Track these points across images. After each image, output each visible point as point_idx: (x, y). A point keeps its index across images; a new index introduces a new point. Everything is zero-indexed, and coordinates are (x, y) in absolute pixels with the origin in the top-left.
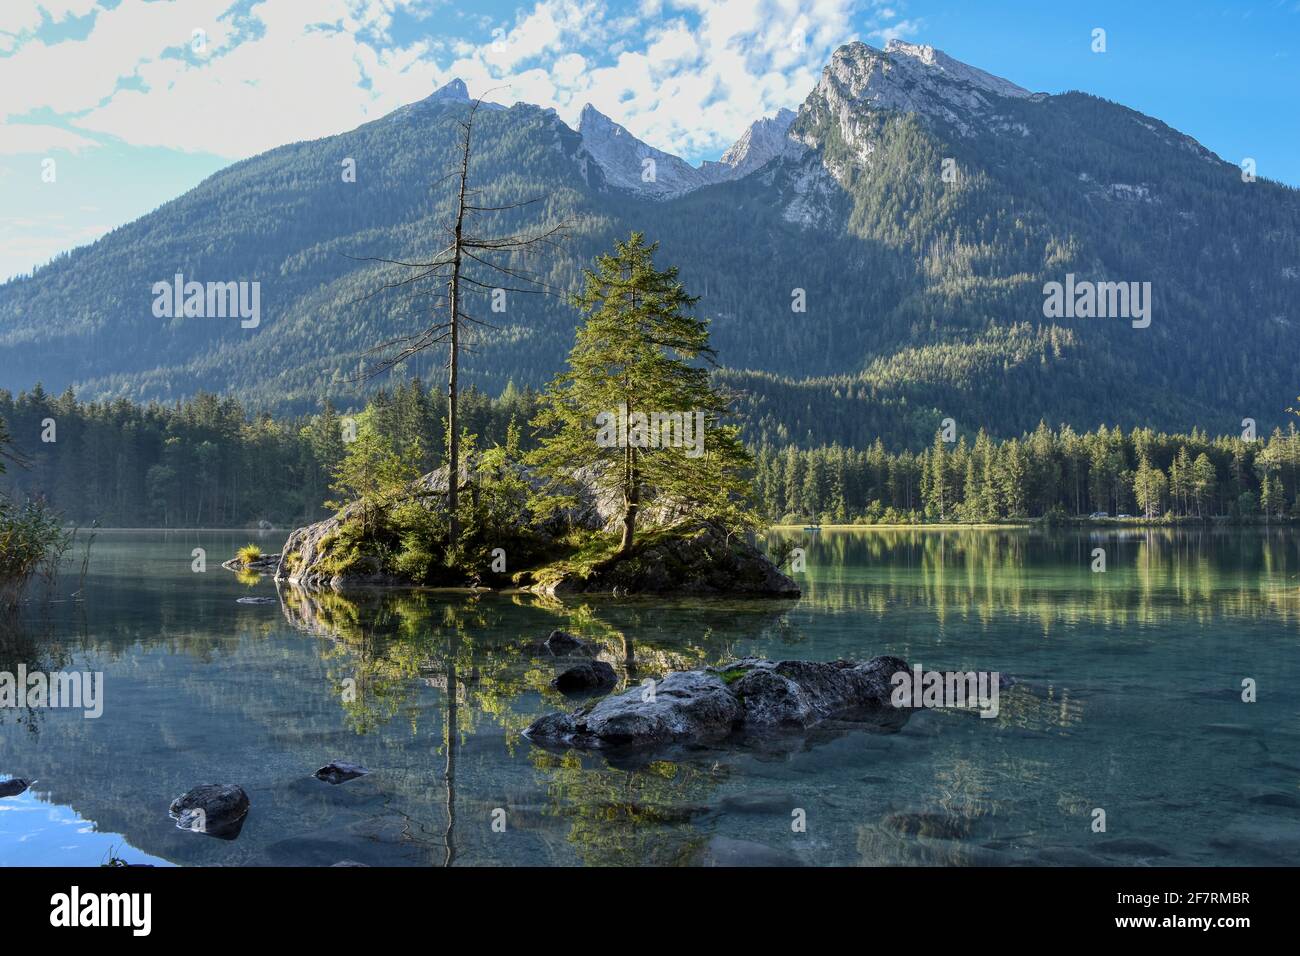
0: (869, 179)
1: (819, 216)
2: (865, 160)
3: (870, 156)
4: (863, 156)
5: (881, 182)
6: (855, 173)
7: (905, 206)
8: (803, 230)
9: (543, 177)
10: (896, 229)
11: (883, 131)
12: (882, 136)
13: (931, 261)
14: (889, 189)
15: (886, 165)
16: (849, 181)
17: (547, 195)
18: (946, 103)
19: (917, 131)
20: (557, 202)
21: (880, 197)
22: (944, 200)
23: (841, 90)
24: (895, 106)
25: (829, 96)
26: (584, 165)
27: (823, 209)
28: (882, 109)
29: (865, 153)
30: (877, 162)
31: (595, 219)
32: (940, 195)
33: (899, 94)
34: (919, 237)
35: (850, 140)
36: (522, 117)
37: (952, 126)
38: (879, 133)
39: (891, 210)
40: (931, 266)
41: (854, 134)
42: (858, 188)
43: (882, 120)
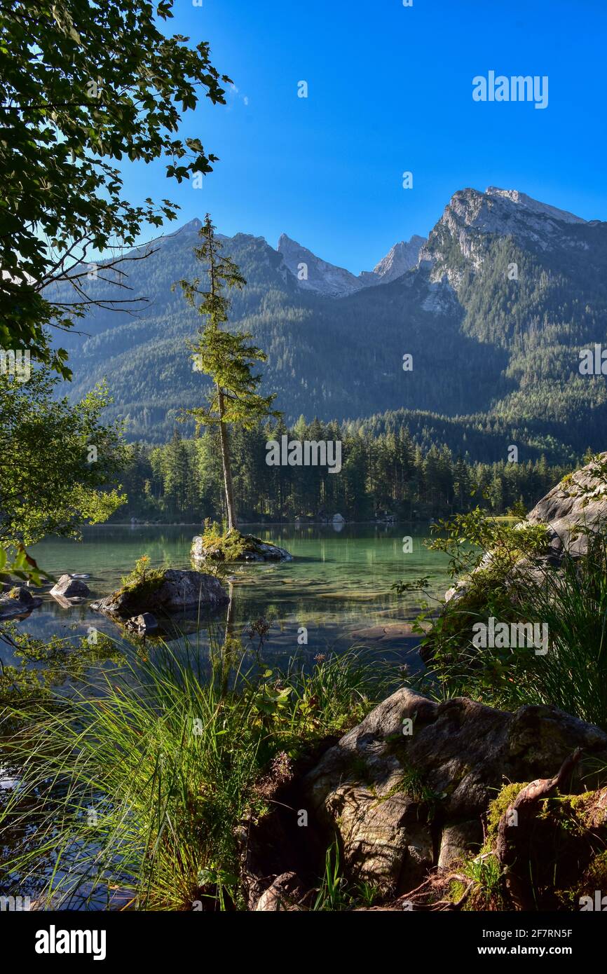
0: (481, 281)
1: (447, 306)
2: (478, 267)
3: (482, 265)
4: (476, 265)
5: (490, 282)
6: (472, 277)
7: (508, 299)
8: (435, 316)
9: (258, 284)
10: (503, 314)
11: (490, 248)
12: (490, 251)
13: (529, 336)
14: (496, 287)
15: (493, 271)
16: (468, 281)
17: (261, 295)
18: (531, 228)
19: (514, 247)
20: (269, 300)
21: (490, 293)
22: (535, 295)
23: (459, 221)
24: (497, 230)
25: (450, 226)
26: (284, 275)
27: (449, 302)
28: (488, 233)
29: (478, 263)
30: (487, 269)
31: (296, 310)
32: (532, 291)
33: (499, 222)
34: (519, 320)
35: (467, 254)
36: (241, 243)
37: (536, 243)
38: (487, 249)
39: (498, 301)
40: (529, 339)
41: (470, 250)
42: (474, 287)
43: (489, 241)
